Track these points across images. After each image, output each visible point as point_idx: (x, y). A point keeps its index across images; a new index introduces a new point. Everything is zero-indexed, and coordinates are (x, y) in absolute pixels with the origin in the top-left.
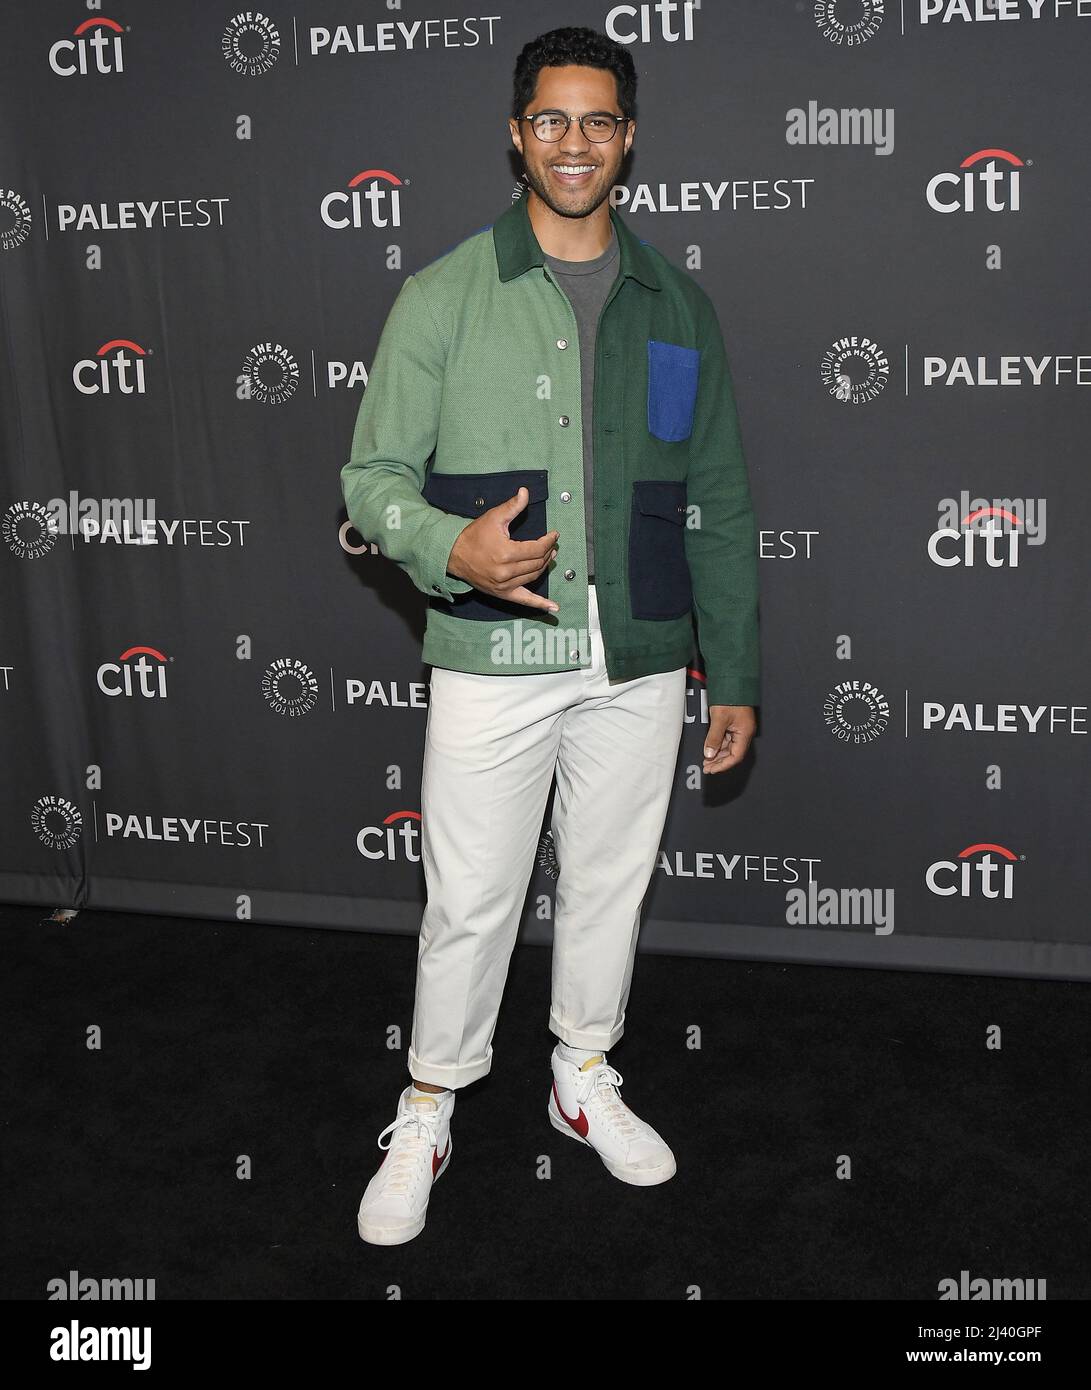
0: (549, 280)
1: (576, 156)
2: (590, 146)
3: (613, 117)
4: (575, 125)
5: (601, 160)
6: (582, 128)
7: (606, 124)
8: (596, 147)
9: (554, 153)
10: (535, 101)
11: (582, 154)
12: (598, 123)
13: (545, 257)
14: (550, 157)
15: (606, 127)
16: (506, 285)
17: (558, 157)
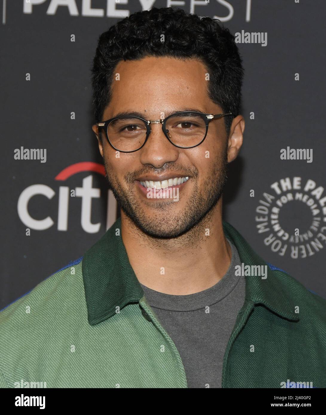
0: (150, 320)
1: (161, 167)
2: (178, 153)
3: (203, 116)
4: (157, 128)
5: (193, 168)
6: (165, 132)
7: (196, 125)
8: (187, 155)
9: (136, 167)
10: (111, 104)
11: (170, 163)
12: (186, 125)
13: (142, 290)
14: (132, 171)
15: (197, 129)
16: (97, 329)
17: (142, 170)
